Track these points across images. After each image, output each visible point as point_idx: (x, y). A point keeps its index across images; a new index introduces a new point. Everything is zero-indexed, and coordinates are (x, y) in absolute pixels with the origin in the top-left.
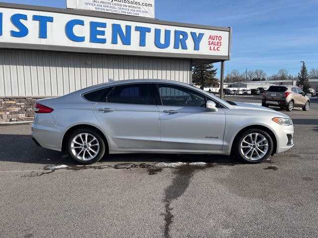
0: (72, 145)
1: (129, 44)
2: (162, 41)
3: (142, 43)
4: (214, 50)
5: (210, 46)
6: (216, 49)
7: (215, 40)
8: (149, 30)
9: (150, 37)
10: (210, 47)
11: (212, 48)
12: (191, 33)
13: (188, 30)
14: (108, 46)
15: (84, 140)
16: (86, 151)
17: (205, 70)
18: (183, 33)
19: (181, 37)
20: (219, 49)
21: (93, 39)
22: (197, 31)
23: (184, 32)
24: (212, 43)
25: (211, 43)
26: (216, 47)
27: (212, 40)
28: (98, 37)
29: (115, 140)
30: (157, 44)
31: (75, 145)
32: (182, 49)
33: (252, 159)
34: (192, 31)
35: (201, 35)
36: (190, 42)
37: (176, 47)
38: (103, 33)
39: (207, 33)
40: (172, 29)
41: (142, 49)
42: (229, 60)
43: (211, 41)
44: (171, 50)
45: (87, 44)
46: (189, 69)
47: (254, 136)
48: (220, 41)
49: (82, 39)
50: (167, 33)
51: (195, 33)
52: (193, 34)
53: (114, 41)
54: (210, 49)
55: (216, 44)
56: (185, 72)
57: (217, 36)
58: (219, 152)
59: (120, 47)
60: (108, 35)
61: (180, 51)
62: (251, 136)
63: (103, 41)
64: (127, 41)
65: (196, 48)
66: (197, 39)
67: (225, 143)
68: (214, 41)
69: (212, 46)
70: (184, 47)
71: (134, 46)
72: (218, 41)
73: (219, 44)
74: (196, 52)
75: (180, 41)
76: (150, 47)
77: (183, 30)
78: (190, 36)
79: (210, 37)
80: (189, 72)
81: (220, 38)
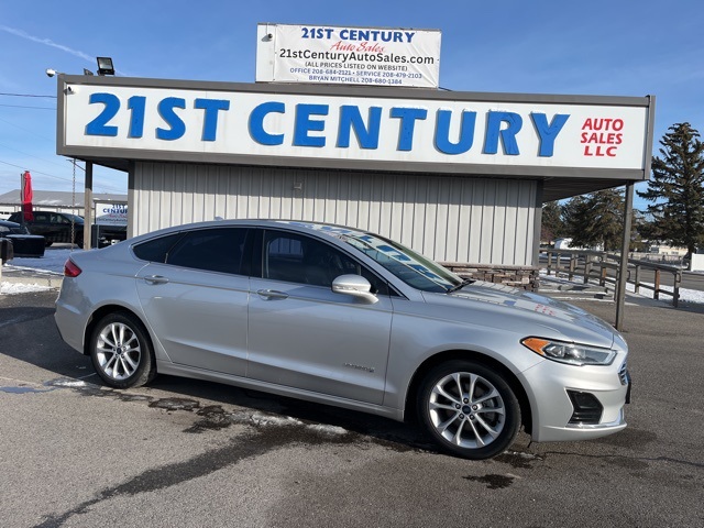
1: (374, 146)
2: (454, 137)
3: (405, 143)
4: (598, 154)
5: (587, 144)
6: (603, 151)
7: (603, 130)
8: (422, 114)
9: (424, 131)
10: (587, 148)
11: (593, 150)
12: (533, 116)
13: (524, 110)
14: (330, 152)
18: (509, 118)
19: (504, 126)
20: (612, 152)
21: (301, 139)
22: (550, 111)
23: (511, 114)
24: (594, 137)
25: (588, 137)
27: (594, 131)
28: (311, 134)
30: (441, 143)
32: (505, 153)
34: (536, 111)
35: (560, 120)
36: (527, 137)
37: (489, 148)
38: (320, 126)
39: (578, 114)
40: (481, 110)
41: (404, 157)
42: (644, 180)
43: (590, 133)
44: (475, 157)
45: (287, 150)
46: (533, 201)
48: (616, 132)
49: (278, 140)
50: (468, 119)
51: (543, 116)
52: (538, 120)
53: (343, 142)
54: (586, 153)
55: (605, 139)
56: (523, 211)
57: (608, 121)
59: (354, 152)
61: (500, 159)
63: (320, 142)
64: (369, 140)
65: (545, 150)
66: (547, 133)
67: (389, 388)
68: (598, 133)
69: (593, 146)
70: (512, 149)
71: (387, 151)
72: (611, 130)
73: (616, 140)
74: (545, 162)
75: (502, 133)
76: (424, 152)
77: (508, 111)
78: (527, 125)
79: (588, 123)
80: (532, 210)
81: (618, 125)
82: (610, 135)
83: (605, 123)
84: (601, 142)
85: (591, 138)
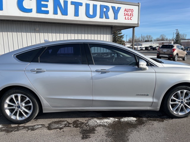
0: (6, 106)
2: (91, 13)
3: (76, 14)
4: (128, 19)
5: (125, 16)
6: (129, 18)
8: (81, 4)
9: (82, 10)
11: (127, 18)
13: (110, 5)
14: (51, 16)
15: (17, 100)
16: (20, 111)
17: (117, 36)
18: (106, 7)
19: (105, 10)
20: (131, 18)
21: (39, 11)
22: (117, 6)
23: (107, 6)
24: (127, 14)
25: (126, 14)
26: (129, 17)
27: (127, 12)
28: (43, 9)
29: (48, 99)
30: (87, 14)
31: (9, 105)
32: (106, 18)
33: (180, 114)
34: (113, 6)
35: (119, 8)
36: (111, 13)
37: (101, 17)
38: (46, 6)
39: (123, 7)
40: (98, 4)
41: (76, 18)
42: (138, 26)
43: (126, 13)
44: (97, 19)
45: (34, 15)
46: (110, 33)
47: (182, 92)
48: (132, 13)
49: (30, 11)
50: (95, 6)
51: (115, 7)
52: (113, 8)
53: (55, 13)
54: (125, 19)
55: (129, 15)
56: (108, 36)
57: (130, 9)
58: (149, 108)
59: (59, 17)
60: (50, 8)
61: (104, 20)
62: (180, 93)
63: (47, 12)
64: (65, 12)
65: (116, 18)
66: (116, 11)
67: (155, 100)
68: (128, 13)
69: (127, 17)
70: (107, 17)
71: (70, 17)
72: (131, 13)
73: (132, 15)
74: (115, 21)
75: (104, 13)
76: (82, 18)
77: (106, 5)
78: (111, 9)
79: (125, 10)
81: (132, 11)
82: (130, 14)
83: (129, 10)
84: (129, 16)
85: (126, 15)
